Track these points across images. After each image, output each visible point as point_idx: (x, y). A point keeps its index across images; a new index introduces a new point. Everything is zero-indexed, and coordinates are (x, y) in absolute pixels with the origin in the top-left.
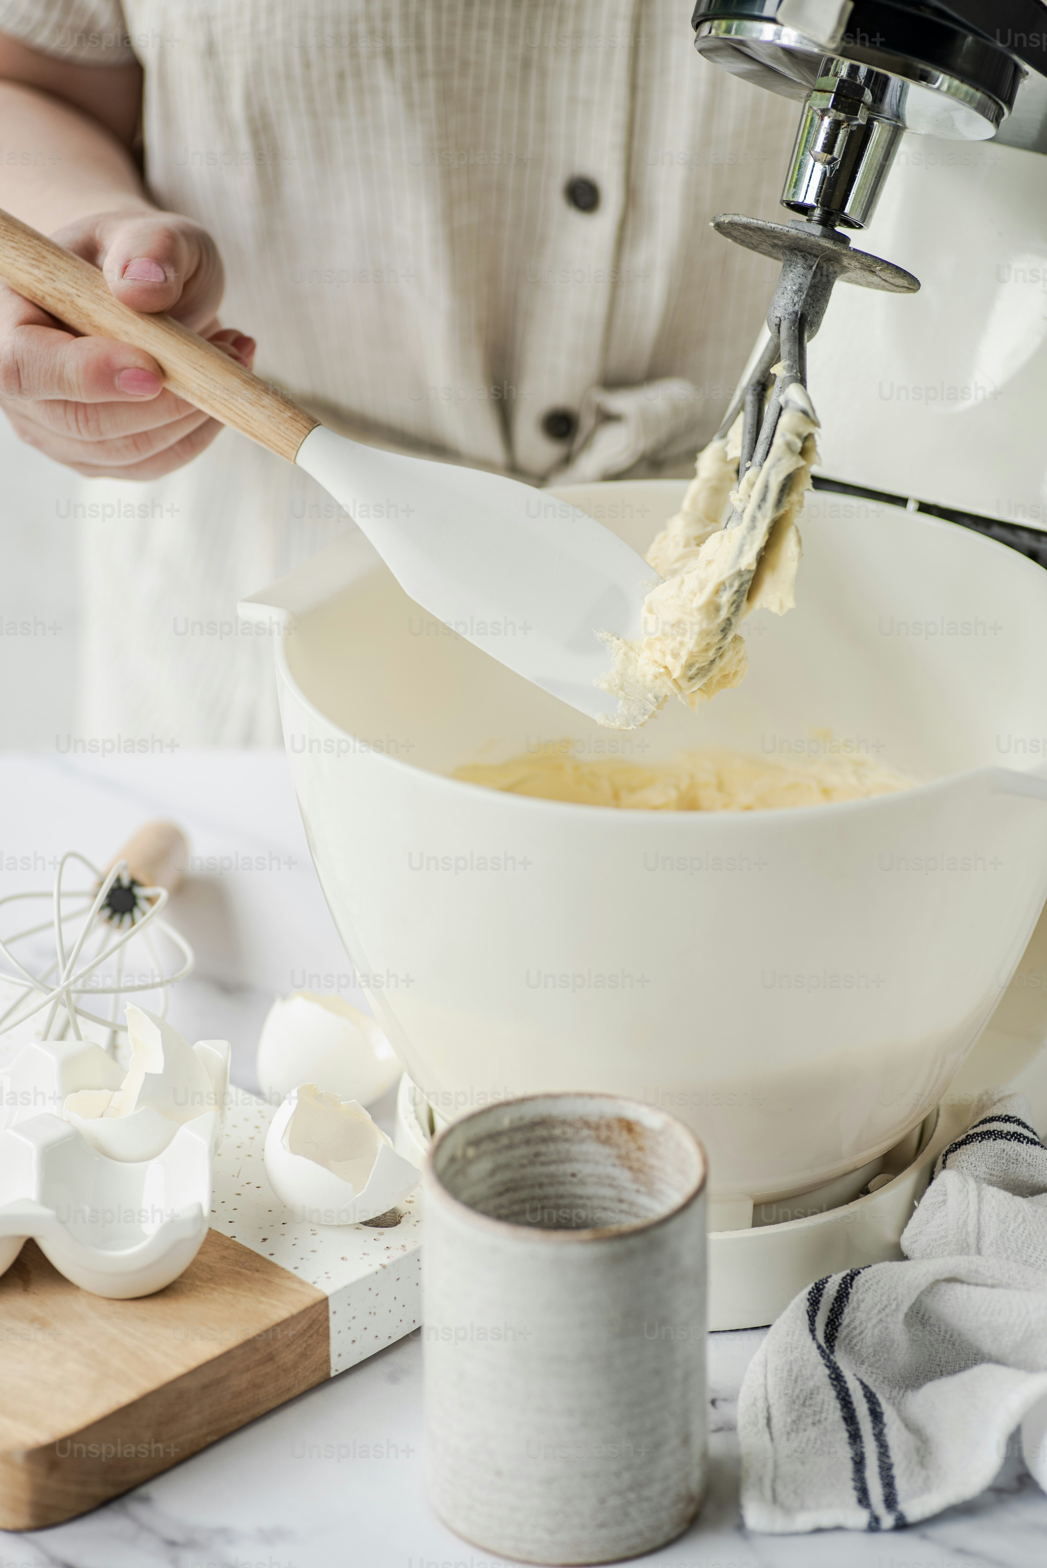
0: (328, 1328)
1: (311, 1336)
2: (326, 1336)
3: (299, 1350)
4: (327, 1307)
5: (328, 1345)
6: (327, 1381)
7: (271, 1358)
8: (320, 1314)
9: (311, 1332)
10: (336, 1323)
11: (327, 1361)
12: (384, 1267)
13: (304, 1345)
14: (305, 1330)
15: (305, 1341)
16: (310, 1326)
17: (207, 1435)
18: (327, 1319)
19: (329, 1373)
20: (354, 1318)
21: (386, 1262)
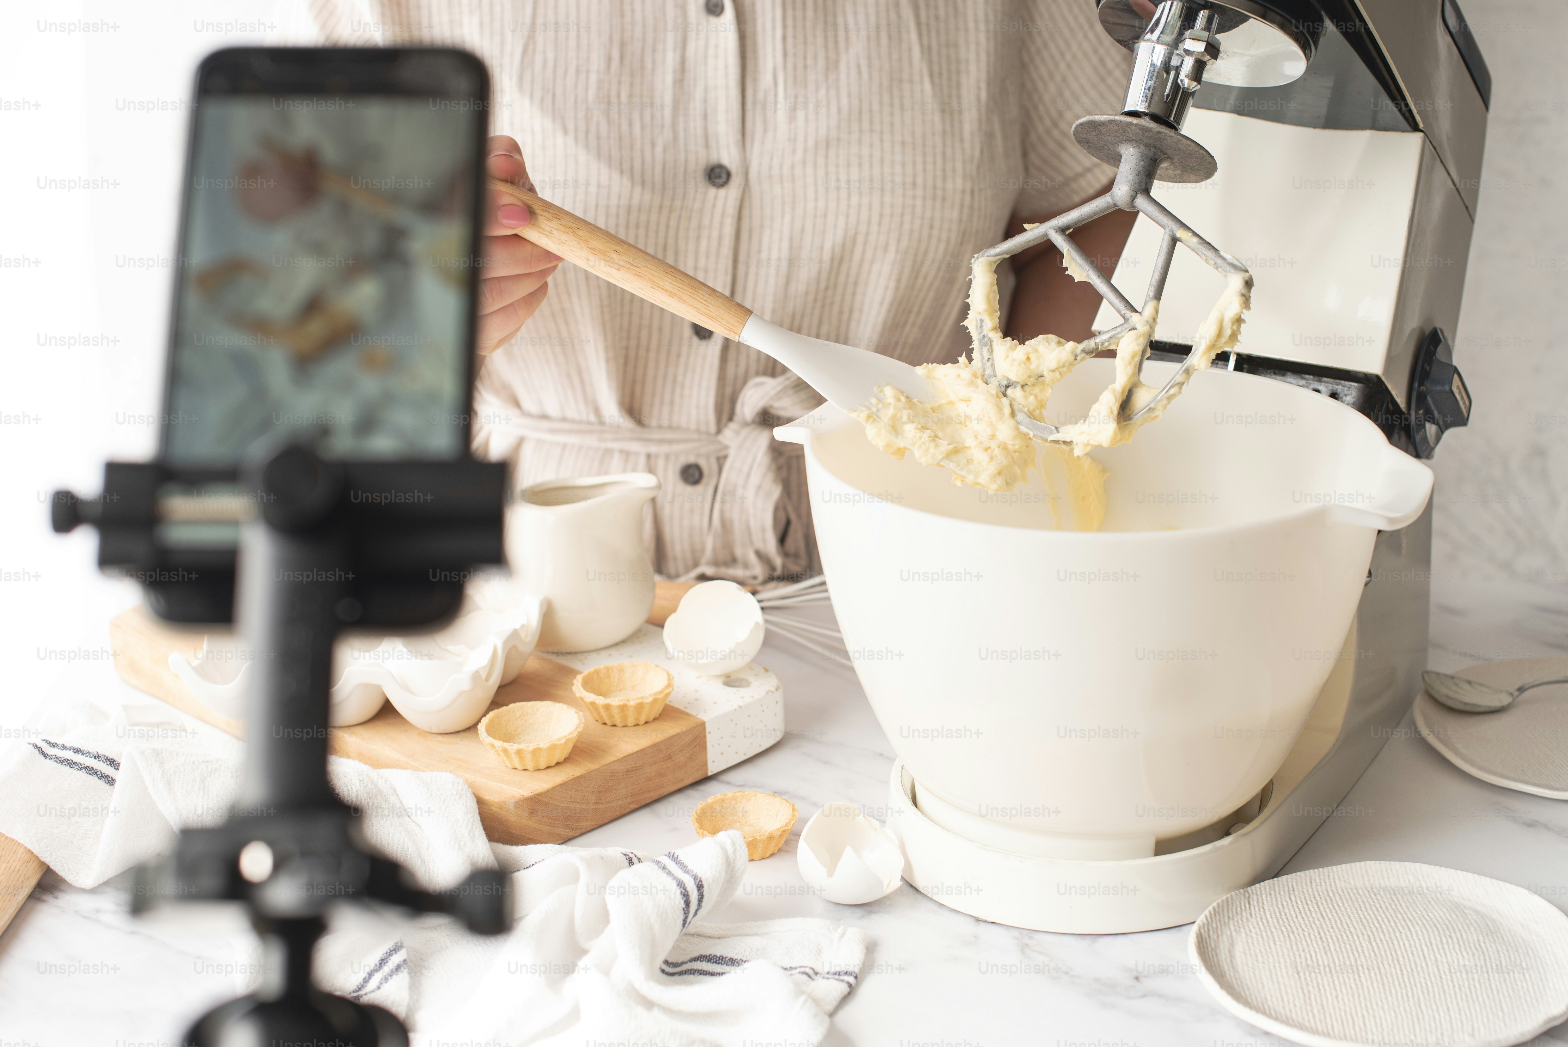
0: (705, 742)
1: (695, 746)
2: (703, 747)
3: (687, 755)
4: (704, 729)
5: (706, 754)
6: (707, 779)
7: (670, 757)
8: (700, 732)
9: (696, 743)
10: (710, 740)
11: (705, 764)
12: (740, 707)
13: (691, 752)
14: (691, 742)
15: (692, 749)
16: (694, 740)
17: (630, 803)
18: (705, 736)
19: (707, 773)
20: (722, 738)
21: (741, 704)
